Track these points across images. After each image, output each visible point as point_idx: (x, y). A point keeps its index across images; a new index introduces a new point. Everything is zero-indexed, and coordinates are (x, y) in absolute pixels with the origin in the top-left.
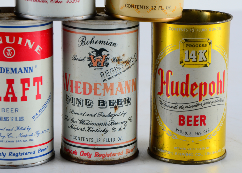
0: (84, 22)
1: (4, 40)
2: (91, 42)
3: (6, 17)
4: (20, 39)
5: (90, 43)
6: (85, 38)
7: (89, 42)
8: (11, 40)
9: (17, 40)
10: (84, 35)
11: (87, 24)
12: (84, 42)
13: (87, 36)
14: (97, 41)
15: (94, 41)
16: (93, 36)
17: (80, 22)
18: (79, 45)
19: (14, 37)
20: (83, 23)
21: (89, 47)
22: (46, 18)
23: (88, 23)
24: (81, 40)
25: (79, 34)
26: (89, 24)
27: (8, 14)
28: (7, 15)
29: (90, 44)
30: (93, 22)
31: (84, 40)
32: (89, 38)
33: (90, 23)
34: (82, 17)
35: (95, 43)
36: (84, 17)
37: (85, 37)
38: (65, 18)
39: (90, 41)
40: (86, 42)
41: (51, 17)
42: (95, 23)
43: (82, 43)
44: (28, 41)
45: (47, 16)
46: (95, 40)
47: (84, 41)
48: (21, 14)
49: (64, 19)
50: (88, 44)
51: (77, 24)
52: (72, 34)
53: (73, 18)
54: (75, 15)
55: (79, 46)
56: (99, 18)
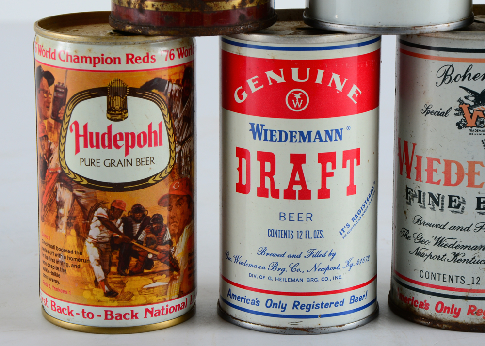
0: (450, 36)
1: (288, 75)
2: (464, 77)
3: (288, 29)
4: (321, 73)
5: (462, 78)
6: (451, 68)
7: (459, 76)
8: (302, 75)
9: (314, 75)
10: (450, 63)
11: (457, 39)
12: (449, 77)
13: (456, 65)
14: (477, 75)
15: (470, 74)
16: (470, 64)
17: (442, 35)
18: (437, 83)
19: (308, 70)
20: (448, 38)
21: (460, 87)
22: (374, 30)
23: (460, 37)
24: (442, 72)
25: (439, 60)
26: (461, 39)
27: (286, 23)
28: (288, 26)
29: (463, 80)
30: (471, 34)
31: (449, 73)
32: (460, 68)
33: (463, 38)
34: (447, 25)
35: (474, 78)
36: (452, 26)
37: (451, 66)
38: (414, 27)
39: (462, 74)
40: (453, 76)
41: (384, 26)
42: (476, 38)
43: (444, 80)
44: (336, 77)
45: (377, 26)
46: (473, 72)
47: (450, 75)
48: (321, 22)
49: (411, 29)
50: (457, 80)
51: (434, 40)
52: (423, 60)
53: (429, 27)
54: (434, 21)
55: (437, 85)
56: (479, 27)
